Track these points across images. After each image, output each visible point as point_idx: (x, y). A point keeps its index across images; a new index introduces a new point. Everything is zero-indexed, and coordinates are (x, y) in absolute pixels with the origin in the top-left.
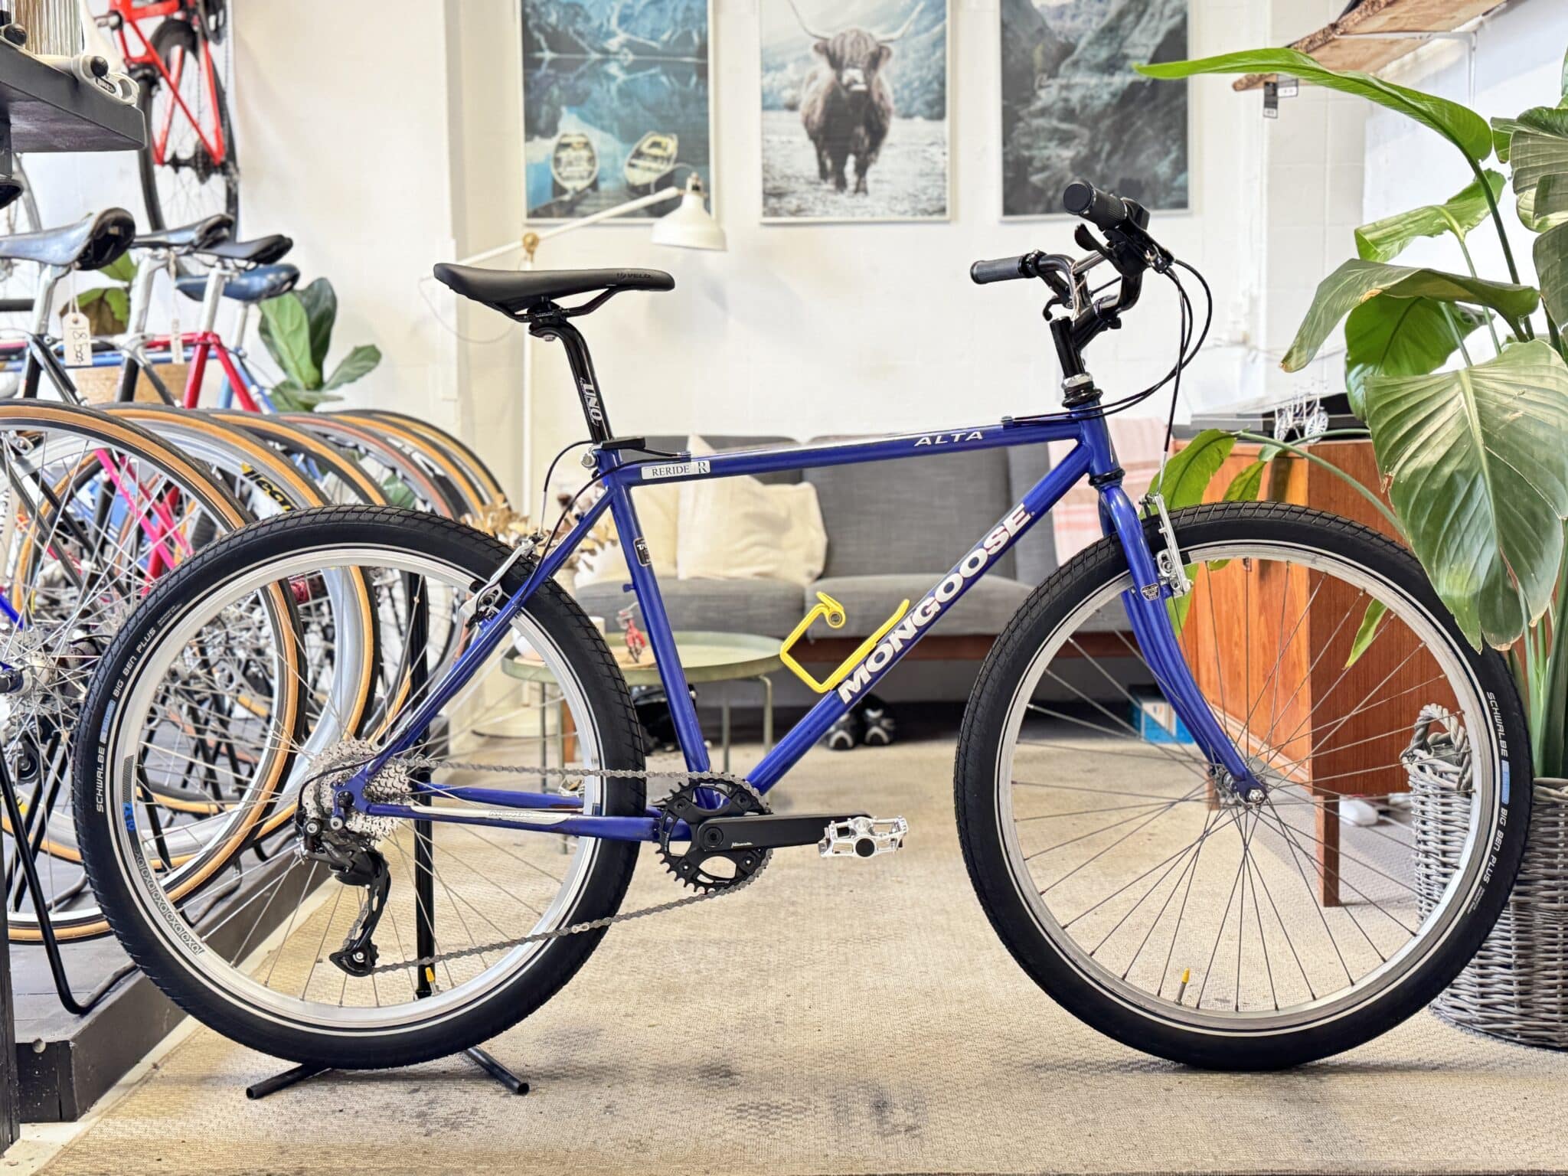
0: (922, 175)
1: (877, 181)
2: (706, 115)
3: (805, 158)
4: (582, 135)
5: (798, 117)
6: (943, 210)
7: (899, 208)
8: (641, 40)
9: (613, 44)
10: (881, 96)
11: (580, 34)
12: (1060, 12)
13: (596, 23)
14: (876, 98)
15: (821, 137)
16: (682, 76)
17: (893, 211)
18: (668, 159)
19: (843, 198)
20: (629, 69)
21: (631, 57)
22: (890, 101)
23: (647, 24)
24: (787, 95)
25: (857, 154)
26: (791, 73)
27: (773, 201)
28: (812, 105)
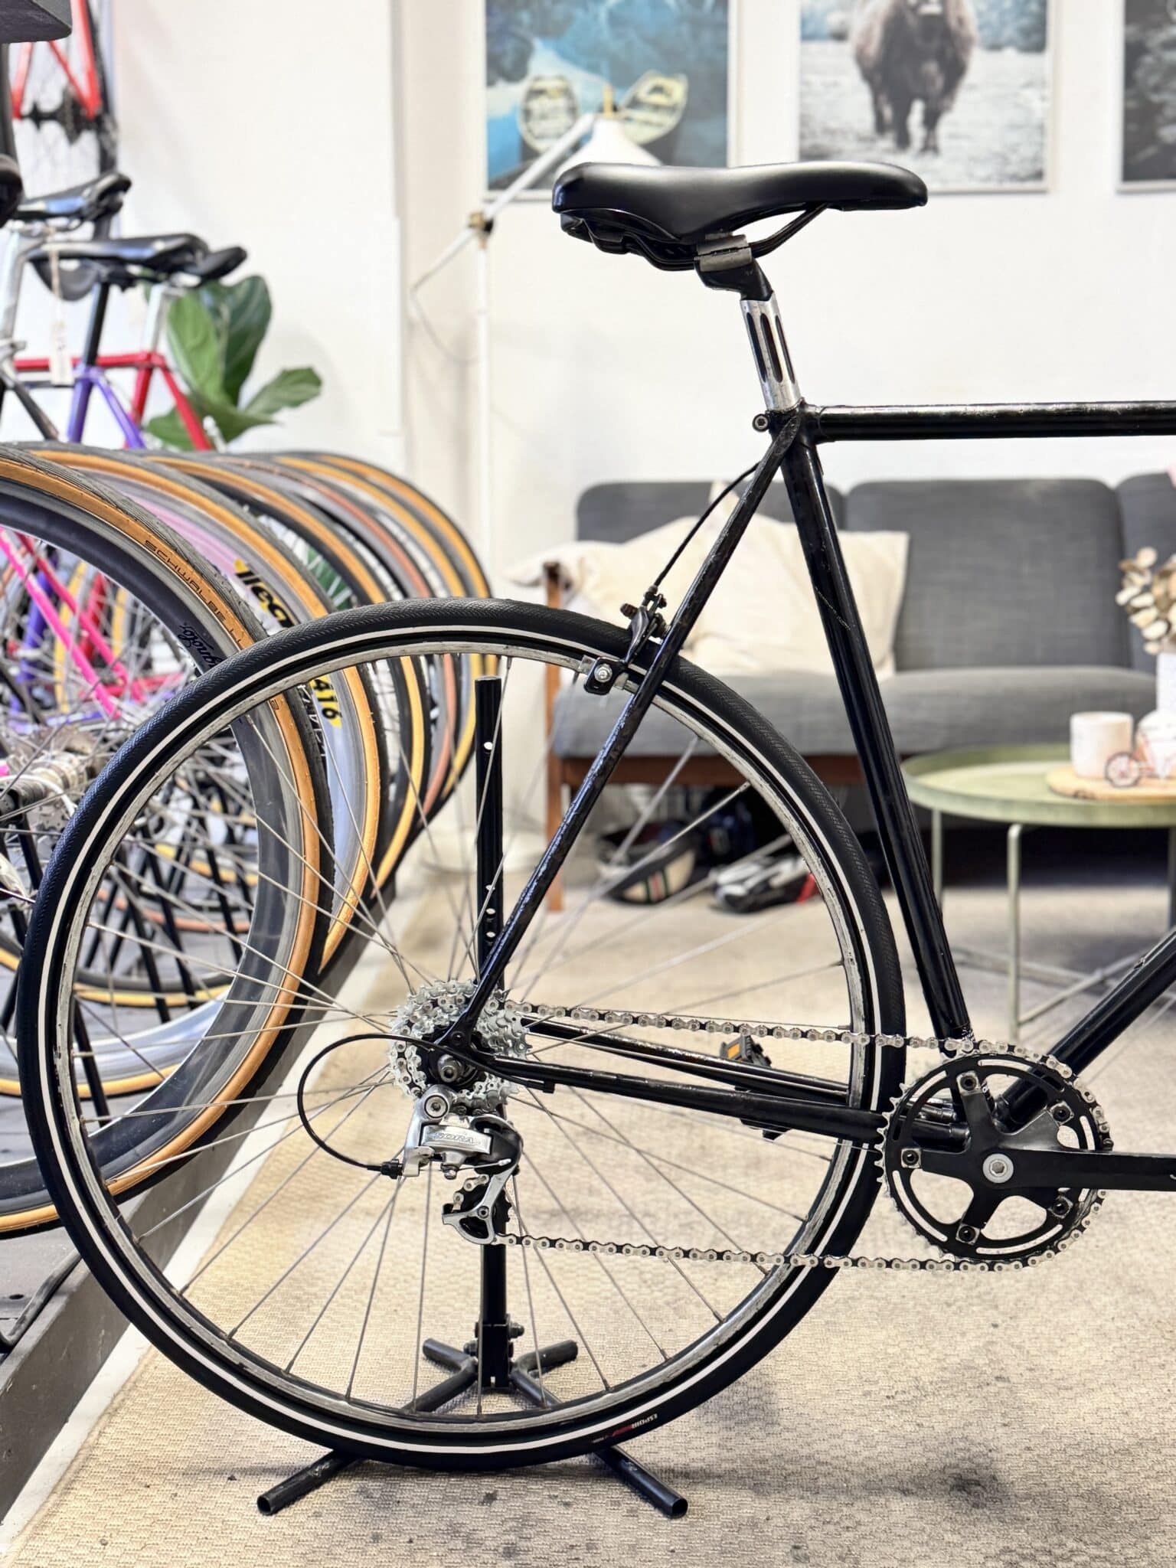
0: (1014, 127)
1: (953, 136)
2: (724, 48)
3: (856, 106)
4: (561, 78)
5: (847, 49)
7: (981, 172)
10: (961, 21)
14: (953, 23)
15: (878, 78)
17: (971, 176)
18: (671, 109)
19: (906, 159)
22: (972, 28)
24: (834, 20)
25: (925, 99)
28: (867, 33)
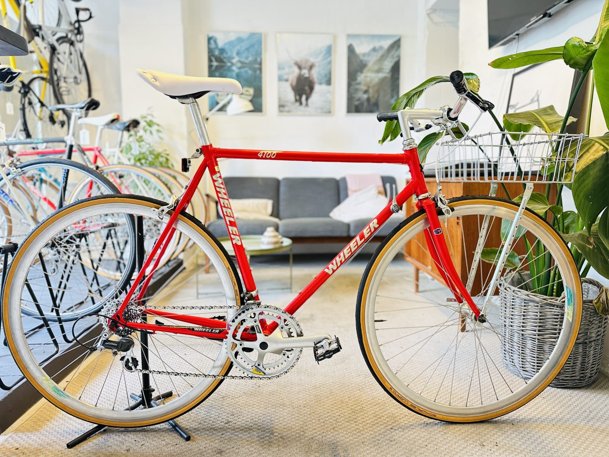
0: (324, 101)
1: (312, 103)
2: (261, 83)
3: (291, 95)
6: (330, 112)
7: (318, 111)
8: (243, 60)
9: (234, 61)
10: (313, 78)
11: (225, 58)
12: (364, 55)
13: (229, 54)
14: (311, 79)
15: (295, 90)
16: (254, 70)
17: (316, 112)
18: (250, 95)
19: (302, 108)
20: (240, 68)
21: (239, 65)
22: (316, 80)
23: (244, 55)
24: (285, 77)
25: (306, 94)
26: (287, 70)
27: (282, 109)
28: (293, 80)
